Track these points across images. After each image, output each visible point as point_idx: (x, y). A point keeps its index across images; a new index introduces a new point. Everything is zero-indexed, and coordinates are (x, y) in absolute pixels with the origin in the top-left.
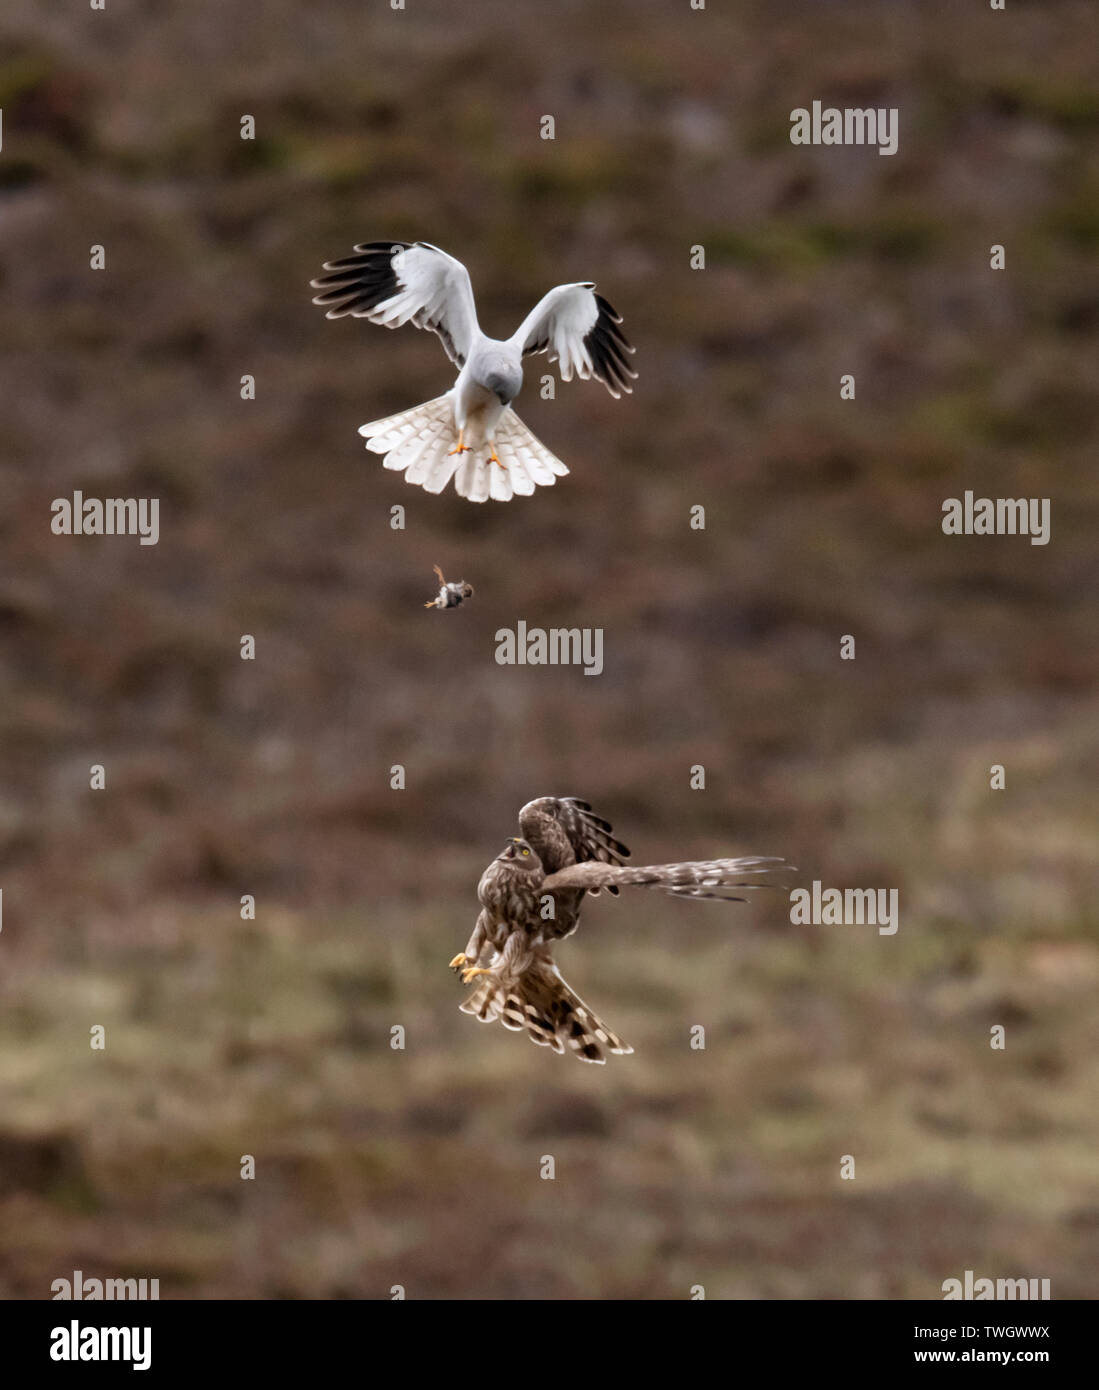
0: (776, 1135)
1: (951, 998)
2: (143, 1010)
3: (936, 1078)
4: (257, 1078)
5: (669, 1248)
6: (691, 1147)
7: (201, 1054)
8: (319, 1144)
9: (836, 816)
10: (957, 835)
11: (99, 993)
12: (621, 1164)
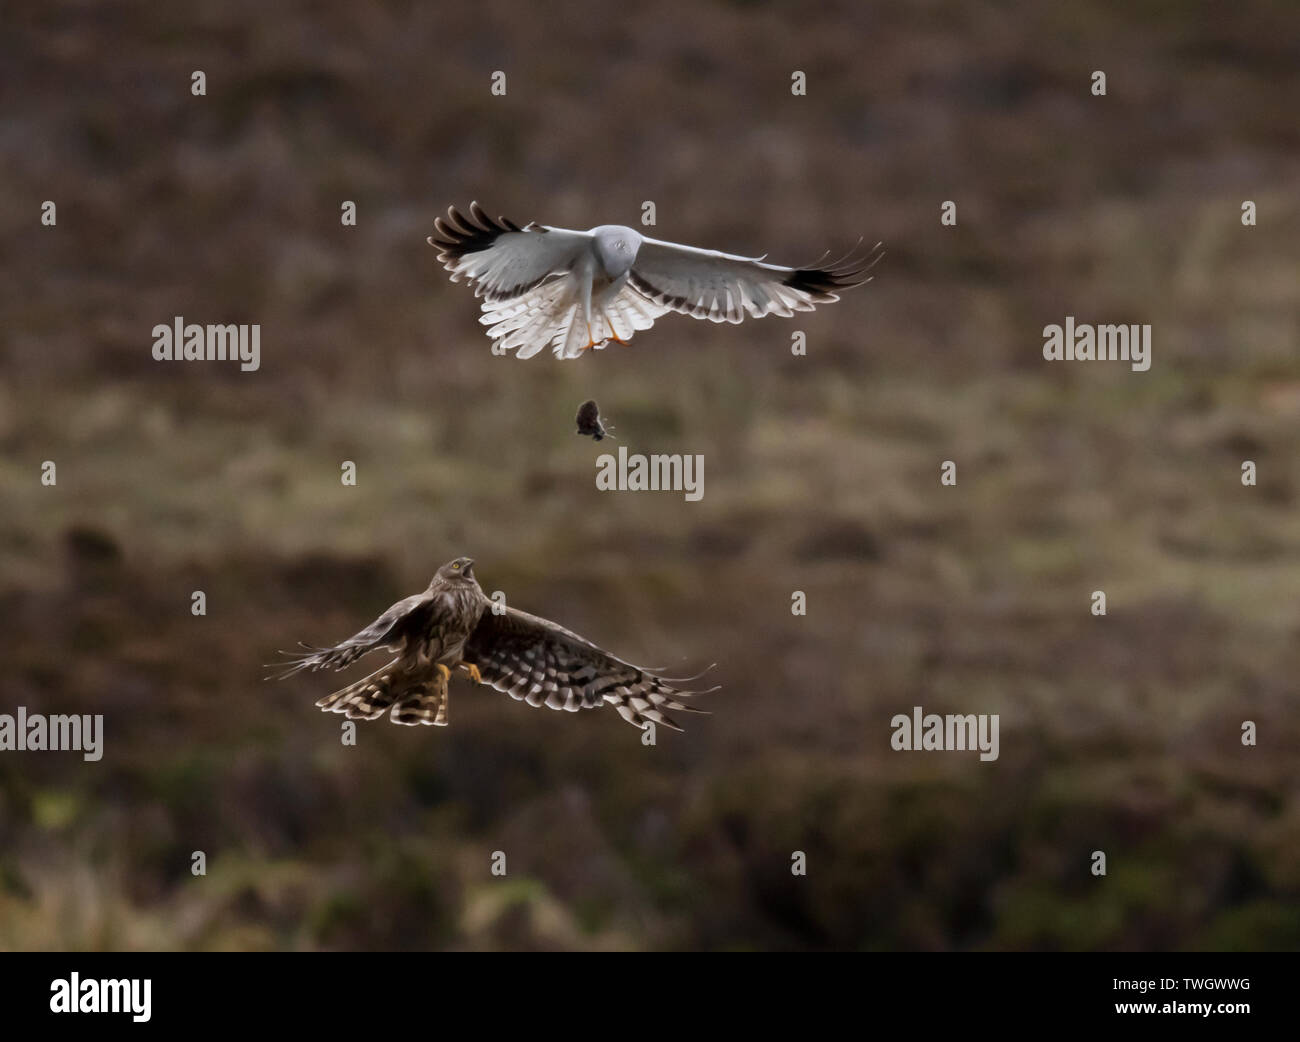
0: (1029, 556)
1: (1191, 432)
2: (450, 443)
3: (1177, 505)
4: (555, 506)
5: (933, 662)
6: (953, 570)
7: (505, 483)
8: (612, 566)
9: (1083, 265)
10: (1194, 280)
11: (411, 428)
12: (890, 585)
